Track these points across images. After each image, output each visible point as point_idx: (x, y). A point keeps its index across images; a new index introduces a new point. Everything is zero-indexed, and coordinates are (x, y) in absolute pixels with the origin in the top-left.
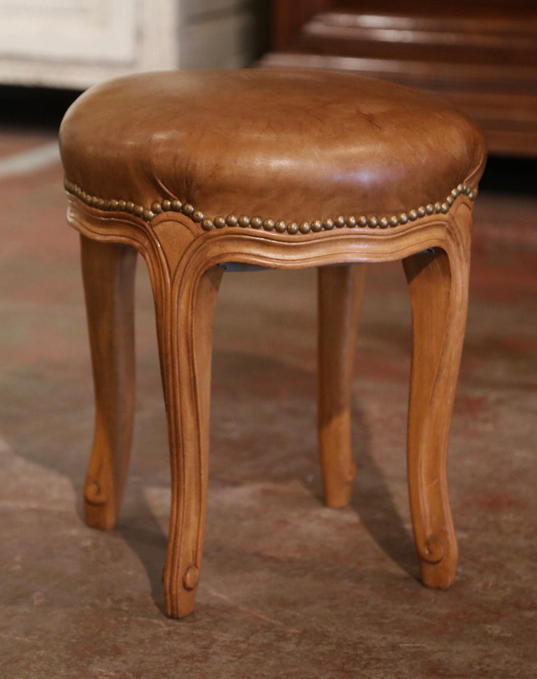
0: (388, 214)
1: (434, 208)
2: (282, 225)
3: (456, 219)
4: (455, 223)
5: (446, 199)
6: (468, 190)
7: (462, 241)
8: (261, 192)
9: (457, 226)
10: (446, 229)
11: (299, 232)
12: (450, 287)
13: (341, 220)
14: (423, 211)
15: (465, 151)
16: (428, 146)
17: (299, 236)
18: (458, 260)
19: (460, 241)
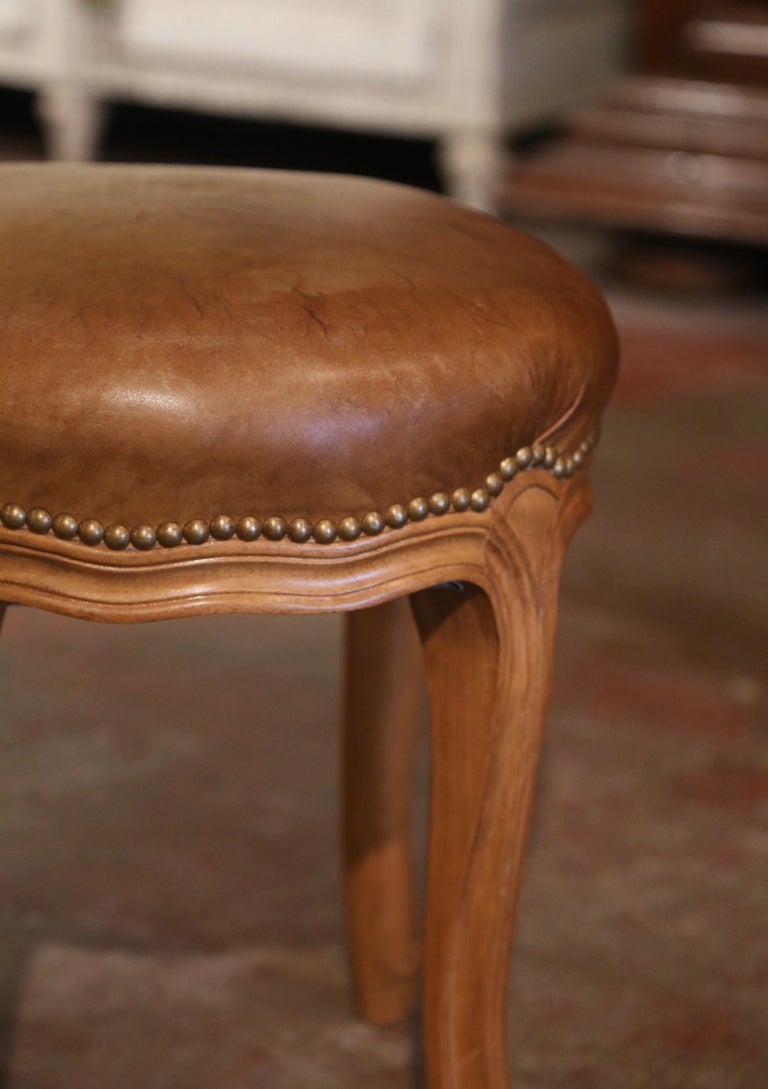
0: (335, 513)
1: (450, 501)
2: (94, 528)
3: (510, 522)
4: (508, 528)
5: (485, 481)
6: (549, 457)
7: (528, 566)
8: (43, 459)
9: (513, 536)
10: (484, 543)
11: (130, 546)
12: (497, 660)
13: (224, 523)
14: (420, 508)
15: (527, 381)
16: (434, 372)
17: (130, 553)
18: (516, 605)
19: (522, 566)
